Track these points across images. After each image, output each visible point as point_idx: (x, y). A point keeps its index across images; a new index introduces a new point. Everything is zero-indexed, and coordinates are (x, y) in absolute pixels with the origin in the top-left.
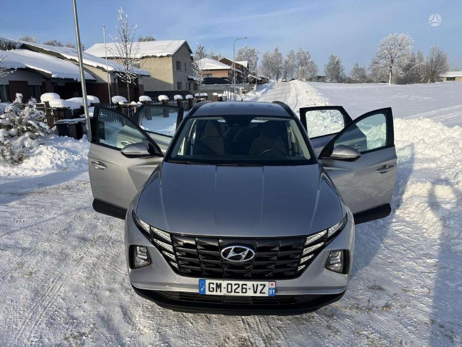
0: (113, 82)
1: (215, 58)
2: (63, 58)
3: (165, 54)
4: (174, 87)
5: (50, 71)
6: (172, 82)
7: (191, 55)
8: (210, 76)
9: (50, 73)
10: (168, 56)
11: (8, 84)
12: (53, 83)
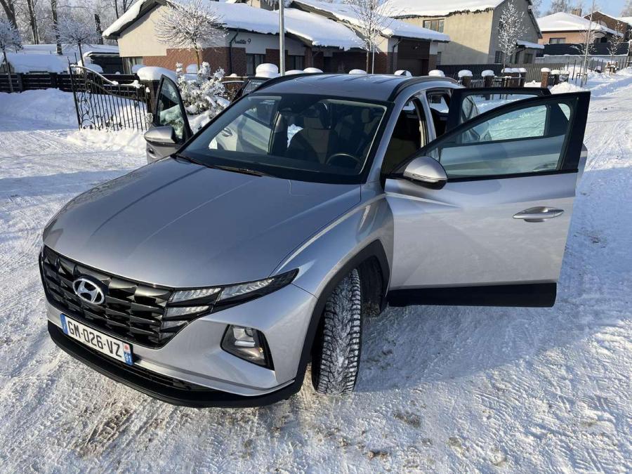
0: (391, 51)
1: (578, 12)
2: (335, 19)
3: (482, 8)
4: (489, 59)
5: (312, 36)
6: (486, 51)
7: (530, 7)
8: (561, 42)
9: (311, 39)
10: (487, 10)
11: (265, 53)
12: (314, 53)
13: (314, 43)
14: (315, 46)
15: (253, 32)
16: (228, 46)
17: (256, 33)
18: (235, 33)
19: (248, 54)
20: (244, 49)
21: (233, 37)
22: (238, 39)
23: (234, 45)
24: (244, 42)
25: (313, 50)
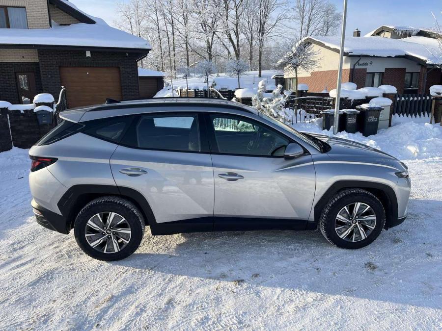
5: (425, 57)
9: (425, 59)
11: (384, 71)
12: (428, 69)
13: (427, 62)
14: (428, 64)
15: (374, 56)
16: (352, 68)
17: (377, 57)
18: (359, 58)
19: (368, 73)
20: (366, 69)
21: (357, 61)
22: (361, 62)
23: (357, 67)
24: (366, 64)
25: (428, 67)
